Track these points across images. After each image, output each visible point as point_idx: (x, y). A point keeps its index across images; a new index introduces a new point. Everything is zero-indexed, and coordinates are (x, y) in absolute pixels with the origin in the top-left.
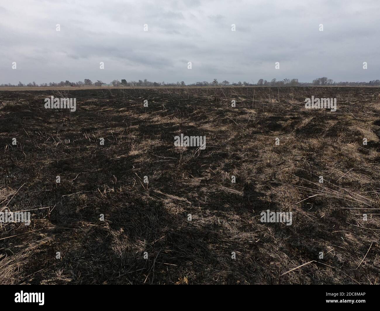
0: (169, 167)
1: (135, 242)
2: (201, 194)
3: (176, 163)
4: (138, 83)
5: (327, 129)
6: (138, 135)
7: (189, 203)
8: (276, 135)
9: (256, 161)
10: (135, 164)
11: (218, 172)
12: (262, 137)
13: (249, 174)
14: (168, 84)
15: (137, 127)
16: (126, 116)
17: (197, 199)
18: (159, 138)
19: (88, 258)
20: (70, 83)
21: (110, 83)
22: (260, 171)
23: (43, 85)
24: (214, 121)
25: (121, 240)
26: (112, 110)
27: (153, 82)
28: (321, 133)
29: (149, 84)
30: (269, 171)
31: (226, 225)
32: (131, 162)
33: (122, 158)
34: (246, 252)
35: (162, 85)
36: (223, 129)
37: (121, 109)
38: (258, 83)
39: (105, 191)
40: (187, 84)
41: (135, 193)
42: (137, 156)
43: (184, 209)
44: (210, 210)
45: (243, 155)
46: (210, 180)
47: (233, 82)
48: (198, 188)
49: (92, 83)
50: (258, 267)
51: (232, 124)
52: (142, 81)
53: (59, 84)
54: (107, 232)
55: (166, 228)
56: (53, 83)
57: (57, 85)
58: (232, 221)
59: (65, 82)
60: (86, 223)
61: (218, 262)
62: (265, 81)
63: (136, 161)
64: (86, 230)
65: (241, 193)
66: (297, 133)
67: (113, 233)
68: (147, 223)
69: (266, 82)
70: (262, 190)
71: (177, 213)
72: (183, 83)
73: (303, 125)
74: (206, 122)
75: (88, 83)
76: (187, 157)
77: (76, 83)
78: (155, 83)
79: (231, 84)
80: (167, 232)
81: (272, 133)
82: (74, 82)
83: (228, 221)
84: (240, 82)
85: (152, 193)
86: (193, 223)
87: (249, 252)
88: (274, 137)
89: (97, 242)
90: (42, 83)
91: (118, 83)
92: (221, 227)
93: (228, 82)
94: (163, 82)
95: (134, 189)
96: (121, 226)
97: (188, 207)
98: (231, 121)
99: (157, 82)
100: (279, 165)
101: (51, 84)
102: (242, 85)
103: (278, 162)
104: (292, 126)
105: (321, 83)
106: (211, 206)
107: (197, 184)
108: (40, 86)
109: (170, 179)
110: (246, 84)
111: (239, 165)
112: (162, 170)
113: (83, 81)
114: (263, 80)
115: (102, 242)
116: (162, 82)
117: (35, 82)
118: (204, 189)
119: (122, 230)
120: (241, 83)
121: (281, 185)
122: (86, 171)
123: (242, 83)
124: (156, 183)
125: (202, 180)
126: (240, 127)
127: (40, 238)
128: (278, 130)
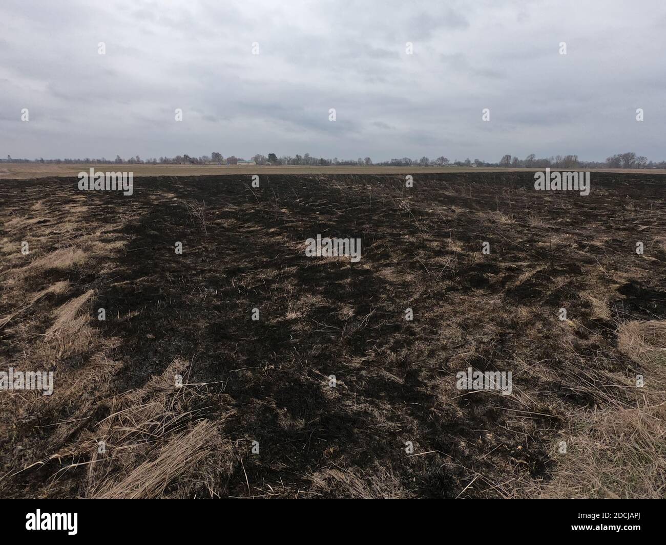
0: (330, 340)
1: (296, 420)
2: (360, 378)
3: (338, 334)
4: (294, 159)
5: (549, 293)
6: (295, 285)
7: (345, 388)
8: (477, 296)
9: (433, 339)
10: (293, 333)
11: (384, 352)
12: (457, 297)
13: (418, 357)
14: (344, 161)
15: (294, 269)
16: (279, 243)
17: (354, 383)
18: (321, 293)
19: (263, 428)
20: (191, 159)
21: (250, 160)
22: (432, 354)
23: (151, 161)
24: (398, 264)
25: (285, 417)
26: (259, 230)
27: (319, 158)
28: (539, 299)
29: (313, 161)
30: (443, 355)
31: (376, 413)
32: (289, 329)
33: (278, 322)
34: (383, 438)
35: (334, 164)
36: (409, 278)
37: (272, 230)
38: (502, 161)
39: (266, 367)
40: (374, 161)
41: (294, 371)
42: (295, 321)
43: (340, 394)
44: (365, 397)
45: (418, 330)
46: (373, 361)
47: (456, 160)
48: (358, 370)
49: (223, 159)
50: (389, 450)
51: (421, 271)
52: (301, 157)
53: (173, 159)
54: (274, 409)
55: (321, 411)
56: (166, 158)
57: (170, 161)
58: (383, 410)
59: (182, 156)
60: (257, 400)
61: (359, 443)
62: (515, 158)
63: (294, 328)
64: (258, 406)
65: (401, 381)
66: (507, 295)
67: (278, 411)
68: (305, 405)
69: (516, 160)
70: (426, 379)
71: (332, 398)
72: (368, 159)
73: (518, 283)
74: (387, 264)
75: (217, 159)
76: (352, 326)
77: (198, 159)
78: (322, 159)
79: (453, 163)
80: (321, 415)
81: (473, 291)
82: (195, 157)
83: (379, 409)
84: (468, 159)
85: (310, 373)
86: (346, 409)
87: (386, 438)
88: (474, 299)
89: (267, 417)
90: (149, 158)
91: (263, 159)
92: (371, 415)
93: (446, 160)
94: (336, 158)
95: (293, 366)
96: (285, 406)
97: (344, 392)
98: (422, 267)
99: (325, 158)
100: (457, 348)
101: (162, 159)
102: (472, 164)
103: (458, 344)
104: (503, 283)
105: (622, 163)
106: (367, 393)
107: (358, 365)
108: (146, 163)
109: (329, 357)
110: (479, 164)
111: (409, 343)
112: (322, 344)
113: (210, 156)
114: (510, 157)
115: (271, 417)
116: (334, 158)
117: (139, 157)
118: (364, 373)
119: (285, 409)
120: (469, 161)
121: (449, 374)
122: (243, 340)
123: (472, 161)
124: (315, 361)
125: (364, 361)
126: (432, 278)
127: (228, 409)
128: (483, 288)
